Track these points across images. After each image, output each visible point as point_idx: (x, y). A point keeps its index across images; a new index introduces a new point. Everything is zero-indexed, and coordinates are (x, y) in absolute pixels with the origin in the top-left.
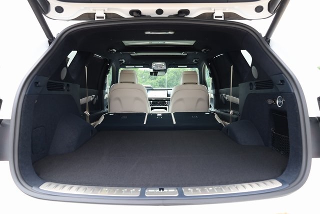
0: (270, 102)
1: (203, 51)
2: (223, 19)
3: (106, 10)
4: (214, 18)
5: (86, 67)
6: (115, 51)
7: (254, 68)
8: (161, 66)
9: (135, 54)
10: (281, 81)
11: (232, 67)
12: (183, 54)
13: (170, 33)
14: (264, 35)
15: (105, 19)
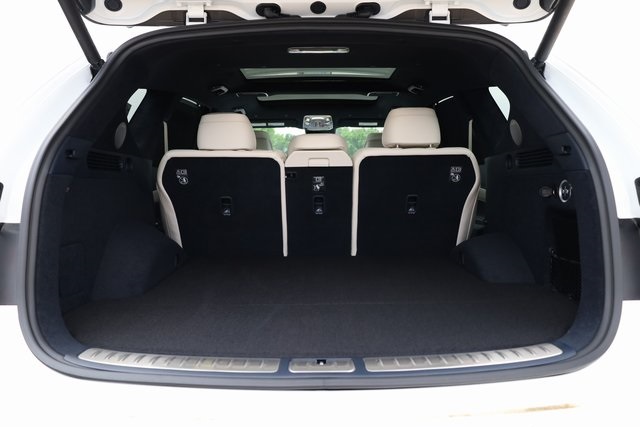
0: (546, 193)
1: (410, 89)
2: (448, 22)
3: (208, 4)
4: (431, 21)
5: (165, 124)
6: (225, 90)
7: (514, 123)
8: (322, 123)
9: (267, 98)
10: (566, 148)
11: (471, 122)
12: (368, 97)
13: (340, 51)
14: (531, 55)
15: (205, 22)
